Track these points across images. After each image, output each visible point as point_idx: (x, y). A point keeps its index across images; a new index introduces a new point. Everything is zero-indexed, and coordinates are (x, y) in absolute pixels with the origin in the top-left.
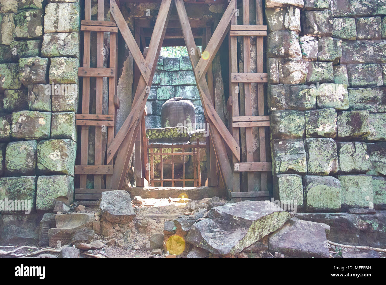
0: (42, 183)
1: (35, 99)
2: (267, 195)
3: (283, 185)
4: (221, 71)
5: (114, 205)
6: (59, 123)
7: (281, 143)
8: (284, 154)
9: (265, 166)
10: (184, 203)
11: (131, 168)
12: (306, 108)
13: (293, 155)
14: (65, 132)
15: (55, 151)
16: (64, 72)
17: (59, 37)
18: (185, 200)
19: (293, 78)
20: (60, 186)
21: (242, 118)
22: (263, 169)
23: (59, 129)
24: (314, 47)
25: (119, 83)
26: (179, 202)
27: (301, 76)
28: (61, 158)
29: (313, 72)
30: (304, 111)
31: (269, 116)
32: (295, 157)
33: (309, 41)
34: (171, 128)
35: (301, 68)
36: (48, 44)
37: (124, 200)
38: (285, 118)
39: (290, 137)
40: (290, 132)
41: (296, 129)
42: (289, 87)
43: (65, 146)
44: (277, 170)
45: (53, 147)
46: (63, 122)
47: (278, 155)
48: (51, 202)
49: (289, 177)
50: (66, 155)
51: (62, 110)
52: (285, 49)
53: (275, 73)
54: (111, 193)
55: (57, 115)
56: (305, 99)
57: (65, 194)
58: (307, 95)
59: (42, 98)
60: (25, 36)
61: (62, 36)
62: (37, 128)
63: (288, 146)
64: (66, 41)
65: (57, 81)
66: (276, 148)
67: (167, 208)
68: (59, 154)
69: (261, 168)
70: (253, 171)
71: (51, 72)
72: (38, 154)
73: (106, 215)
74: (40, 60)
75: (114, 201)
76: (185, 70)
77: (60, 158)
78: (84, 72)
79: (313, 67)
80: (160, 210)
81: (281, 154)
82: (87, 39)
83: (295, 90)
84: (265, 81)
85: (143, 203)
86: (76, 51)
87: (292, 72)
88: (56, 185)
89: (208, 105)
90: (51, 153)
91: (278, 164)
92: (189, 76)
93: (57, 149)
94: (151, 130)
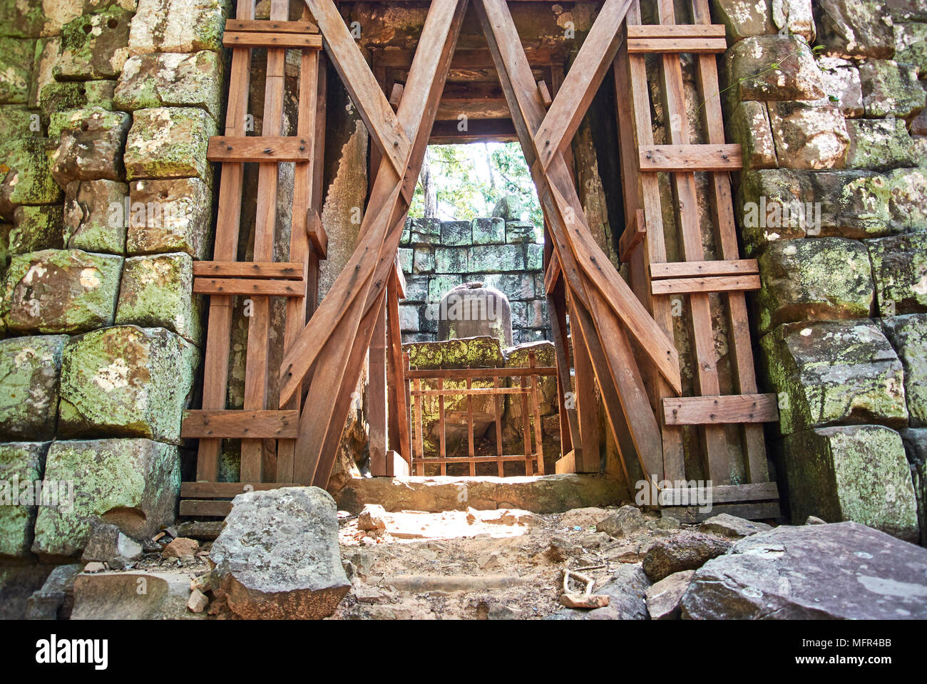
0: (62, 465)
1: (83, 221)
2: (769, 496)
3: (847, 462)
4: (596, 164)
5: (267, 547)
6: (143, 284)
7: (806, 332)
8: (828, 363)
9: (758, 407)
10: (516, 525)
11: (358, 425)
12: (868, 230)
13: (858, 366)
14: (155, 310)
15: (112, 363)
16: (165, 145)
17: (162, 63)
18: (517, 517)
19: (815, 153)
20: (119, 472)
21: (677, 268)
22: (751, 416)
23: (140, 301)
24: (850, 83)
25: (328, 198)
26: (500, 521)
27: (838, 148)
28: (131, 383)
29: (860, 143)
30: (860, 239)
31: (754, 260)
32: (869, 370)
33: (835, 69)
34: (463, 341)
35: (834, 124)
36: (131, 80)
37: (313, 525)
38: (813, 259)
39: (835, 315)
40: (833, 300)
41: (851, 290)
42: (810, 176)
43: (142, 345)
44: (815, 414)
45: (108, 351)
46: (152, 281)
47: (807, 367)
48: (82, 526)
49: (862, 435)
50: (146, 376)
51: (153, 247)
52: (787, 75)
53: (766, 137)
54: (267, 497)
55: (137, 263)
56: (862, 206)
57: (134, 499)
58: (864, 195)
59: (101, 216)
60: (84, 71)
61: (173, 61)
62: (73, 297)
63: (832, 339)
64: (180, 70)
65: (146, 169)
66: (795, 348)
67: (466, 549)
68: (124, 370)
69: (746, 412)
70: (724, 421)
71: (130, 145)
72: (64, 374)
73: (229, 590)
74: (103, 116)
75: (272, 529)
76: (484, 245)
77: (125, 383)
78: (226, 147)
79: (858, 131)
80: (444, 555)
81: (816, 365)
82: (240, 68)
83: (829, 183)
84: (734, 164)
85: (390, 528)
86: (207, 94)
87: (812, 137)
88: (105, 472)
89: (577, 231)
90: (100, 370)
91: (815, 395)
92: (491, 255)
93: (119, 355)
94: (415, 345)
